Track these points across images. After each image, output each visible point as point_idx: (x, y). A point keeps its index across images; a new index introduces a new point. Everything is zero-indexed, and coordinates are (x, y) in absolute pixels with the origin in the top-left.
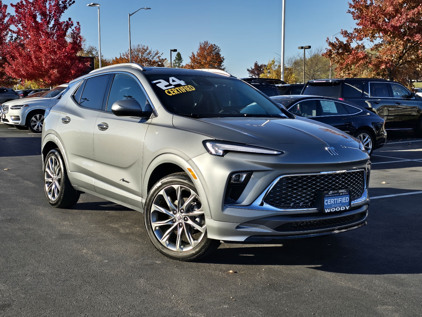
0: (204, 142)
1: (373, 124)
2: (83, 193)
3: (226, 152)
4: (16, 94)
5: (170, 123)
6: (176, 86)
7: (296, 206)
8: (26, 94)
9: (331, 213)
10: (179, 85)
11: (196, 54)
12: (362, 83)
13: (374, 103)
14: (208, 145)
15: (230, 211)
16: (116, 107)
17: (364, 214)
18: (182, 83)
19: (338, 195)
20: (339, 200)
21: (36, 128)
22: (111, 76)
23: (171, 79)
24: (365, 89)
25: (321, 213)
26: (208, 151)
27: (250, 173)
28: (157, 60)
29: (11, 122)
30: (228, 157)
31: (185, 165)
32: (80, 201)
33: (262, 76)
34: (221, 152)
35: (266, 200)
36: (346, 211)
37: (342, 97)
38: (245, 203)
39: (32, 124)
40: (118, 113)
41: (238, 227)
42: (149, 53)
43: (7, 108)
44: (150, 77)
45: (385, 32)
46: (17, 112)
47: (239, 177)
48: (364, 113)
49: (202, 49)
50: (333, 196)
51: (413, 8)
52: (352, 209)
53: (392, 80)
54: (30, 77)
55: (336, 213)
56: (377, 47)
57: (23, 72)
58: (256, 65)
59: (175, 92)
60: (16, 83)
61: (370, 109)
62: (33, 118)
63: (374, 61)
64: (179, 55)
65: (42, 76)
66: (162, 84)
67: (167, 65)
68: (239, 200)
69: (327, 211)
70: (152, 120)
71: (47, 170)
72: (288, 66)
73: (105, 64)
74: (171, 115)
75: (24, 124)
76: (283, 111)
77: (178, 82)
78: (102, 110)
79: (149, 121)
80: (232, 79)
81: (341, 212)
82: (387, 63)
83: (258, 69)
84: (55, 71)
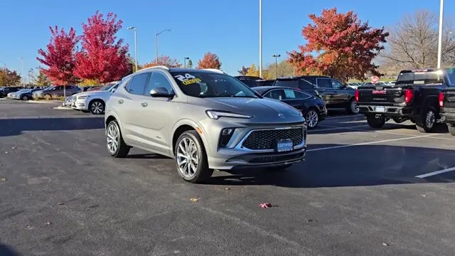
0: (206, 111)
1: (318, 105)
2: (132, 147)
3: (219, 117)
4: (80, 89)
5: (186, 101)
6: (189, 79)
7: (261, 148)
8: (86, 89)
9: (282, 152)
10: (191, 79)
11: (202, 60)
12: (312, 79)
13: (320, 92)
14: (209, 113)
15: (222, 152)
16: (153, 92)
17: (302, 154)
18: (193, 77)
19: (287, 142)
20: (286, 145)
21: (95, 111)
22: (149, 74)
23: (186, 75)
24: (314, 82)
25: (276, 152)
26: (209, 116)
27: (234, 129)
28: (176, 65)
29: (78, 108)
30: (220, 119)
31: (195, 126)
32: (129, 154)
33: (247, 75)
34: (216, 117)
35: (244, 144)
36: (290, 151)
37: (299, 88)
38: (231, 147)
39: (93, 109)
40: (154, 96)
41: (227, 161)
42: (170, 60)
43: (76, 99)
44: (173, 74)
45: (327, 45)
46: (82, 101)
47: (227, 131)
48: (313, 98)
49: (206, 57)
50: (283, 142)
51: (344, 30)
52: (294, 150)
53: (332, 77)
54: (90, 77)
55: (284, 152)
56: (322, 56)
57: (85, 74)
58: (243, 68)
59: (188, 82)
60: (79, 82)
61: (318, 96)
62: (93, 105)
63: (320, 65)
64: (190, 61)
65: (98, 76)
66: (181, 78)
67: (182, 67)
68: (227, 145)
69: (279, 151)
70: (175, 99)
71: (109, 135)
72: (264, 68)
73: (139, 68)
74: (186, 96)
75: (87, 108)
76: (256, 94)
77: (190, 76)
78: (144, 94)
79: (173, 100)
80: (225, 75)
81: (287, 152)
82: (328, 66)
83: (245, 70)
84: (107, 73)
